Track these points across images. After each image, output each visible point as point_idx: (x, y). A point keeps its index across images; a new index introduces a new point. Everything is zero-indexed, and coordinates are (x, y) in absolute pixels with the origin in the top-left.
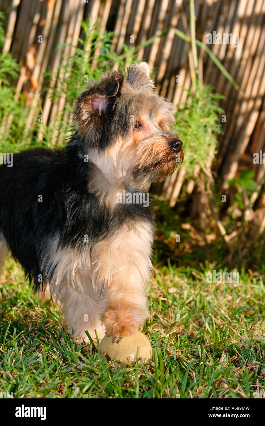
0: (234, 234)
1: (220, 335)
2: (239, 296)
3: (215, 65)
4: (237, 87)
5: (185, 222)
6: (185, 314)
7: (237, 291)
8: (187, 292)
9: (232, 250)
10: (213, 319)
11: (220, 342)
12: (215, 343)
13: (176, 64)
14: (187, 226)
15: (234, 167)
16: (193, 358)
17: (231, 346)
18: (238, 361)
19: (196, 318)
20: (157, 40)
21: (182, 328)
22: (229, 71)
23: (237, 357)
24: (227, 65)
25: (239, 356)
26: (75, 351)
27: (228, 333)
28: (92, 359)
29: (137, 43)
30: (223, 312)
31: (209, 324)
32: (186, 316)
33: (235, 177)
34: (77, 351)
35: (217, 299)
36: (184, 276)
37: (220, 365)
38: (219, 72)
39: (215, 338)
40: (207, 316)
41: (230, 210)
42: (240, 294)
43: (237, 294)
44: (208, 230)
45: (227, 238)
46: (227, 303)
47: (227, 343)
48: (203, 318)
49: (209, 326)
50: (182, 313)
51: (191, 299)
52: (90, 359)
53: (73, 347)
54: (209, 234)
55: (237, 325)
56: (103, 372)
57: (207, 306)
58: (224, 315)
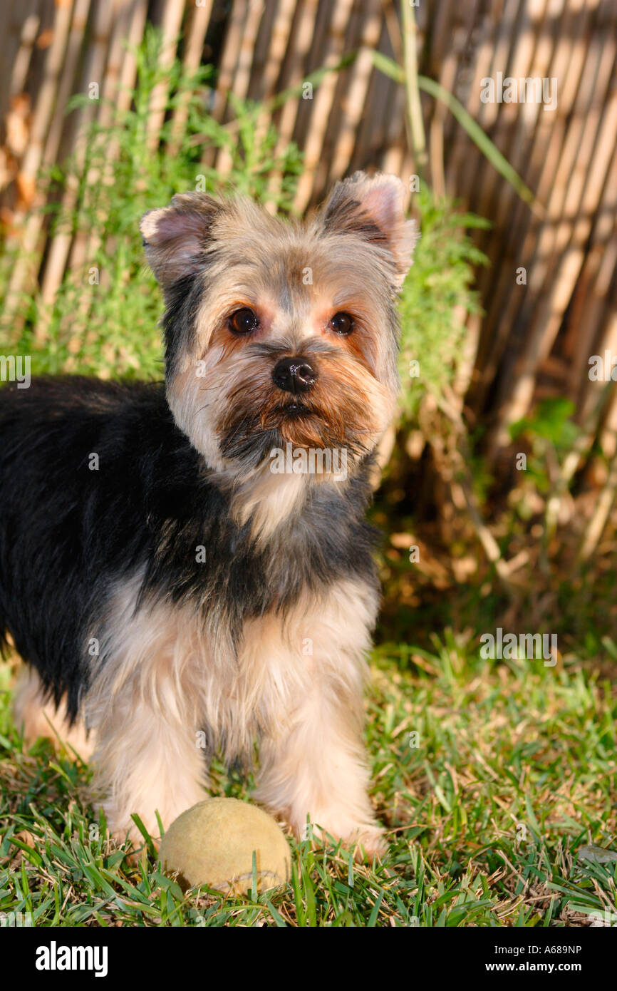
0: (522, 558)
1: (469, 819)
2: (523, 717)
3: (471, 142)
4: (525, 194)
5: (400, 530)
6: (385, 764)
7: (519, 703)
8: (395, 709)
9: (516, 599)
10: (454, 775)
11: (468, 835)
12: (457, 837)
13: (376, 138)
14: (405, 540)
15: (524, 391)
16: (396, 877)
17: (495, 846)
18: (509, 882)
19: (413, 776)
20: (328, 80)
21: (378, 799)
22: (507, 155)
23: (505, 873)
24: (501, 139)
25: (510, 872)
26: (105, 866)
27: (488, 812)
28: (145, 885)
29: (280, 85)
30: (480, 759)
31: (445, 789)
32: (388, 771)
33: (528, 415)
34: (109, 867)
35: (467, 727)
36: (393, 665)
37: (462, 896)
38: (482, 159)
39: (455, 825)
40: (441, 768)
41: (514, 496)
42: (526, 711)
43: (519, 710)
44: (457, 549)
45: (504, 569)
46: (493, 734)
47: (487, 836)
48: (430, 776)
49: (445, 795)
50: (377, 764)
51: (403, 725)
52: (139, 886)
53: (100, 858)
54: (462, 557)
55: (513, 790)
56: (171, 917)
57: (441, 744)
58: (482, 766)
